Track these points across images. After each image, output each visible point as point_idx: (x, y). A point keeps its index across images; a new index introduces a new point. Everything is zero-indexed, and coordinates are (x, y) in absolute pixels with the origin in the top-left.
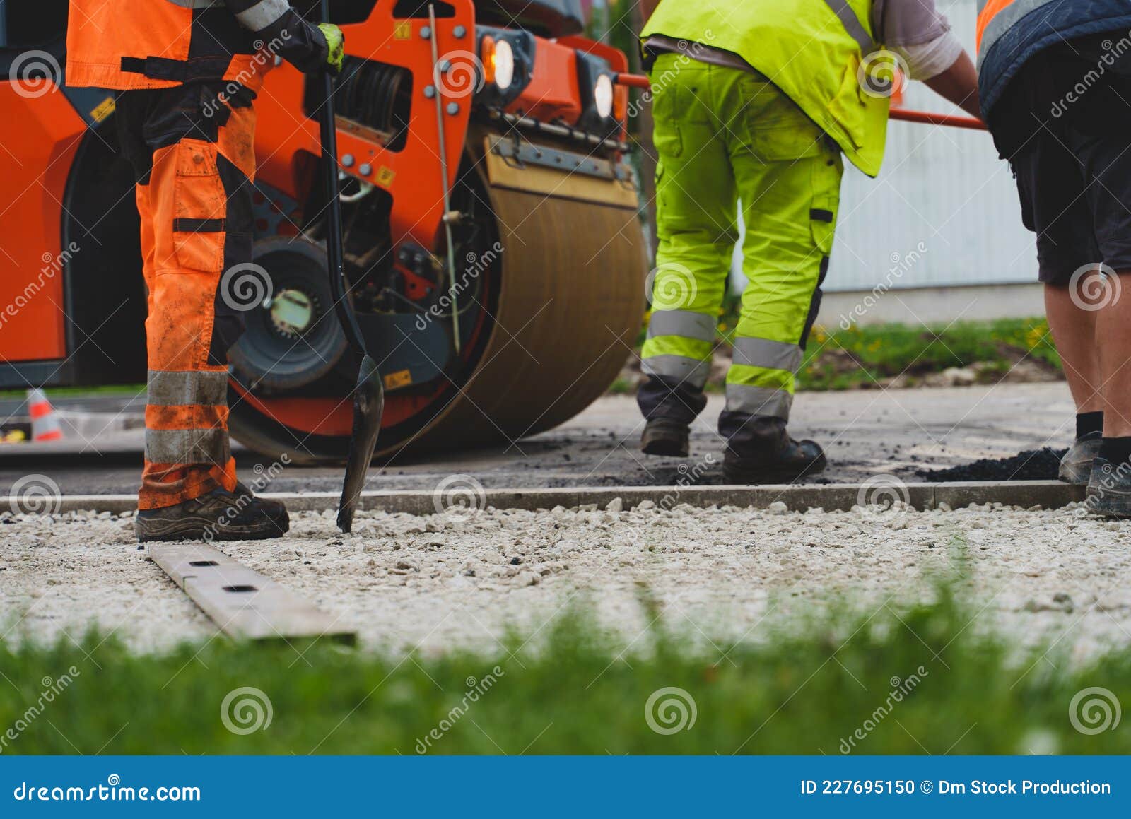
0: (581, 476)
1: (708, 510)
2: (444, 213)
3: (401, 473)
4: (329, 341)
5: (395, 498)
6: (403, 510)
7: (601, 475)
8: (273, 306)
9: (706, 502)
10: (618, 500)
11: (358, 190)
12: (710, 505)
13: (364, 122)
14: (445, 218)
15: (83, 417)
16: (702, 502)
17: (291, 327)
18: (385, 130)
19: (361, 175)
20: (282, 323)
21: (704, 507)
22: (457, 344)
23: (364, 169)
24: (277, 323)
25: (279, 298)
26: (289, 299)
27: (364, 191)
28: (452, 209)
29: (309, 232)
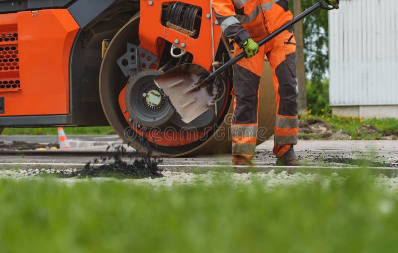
0: (261, 163)
1: (308, 175)
2: (212, 62)
3: (193, 160)
4: (167, 110)
5: (188, 167)
6: (191, 172)
7: (269, 163)
8: (147, 96)
9: (307, 172)
10: (273, 171)
11: (181, 53)
12: (308, 173)
13: (183, 27)
14: (213, 64)
15: (78, 142)
16: (305, 172)
17: (154, 104)
18: (191, 30)
19: (181, 47)
20: (150, 103)
21: (306, 174)
22: (216, 112)
23: (183, 45)
24: (148, 102)
25: (149, 93)
26: (153, 93)
27: (182, 53)
28: (215, 61)
29: (161, 68)
